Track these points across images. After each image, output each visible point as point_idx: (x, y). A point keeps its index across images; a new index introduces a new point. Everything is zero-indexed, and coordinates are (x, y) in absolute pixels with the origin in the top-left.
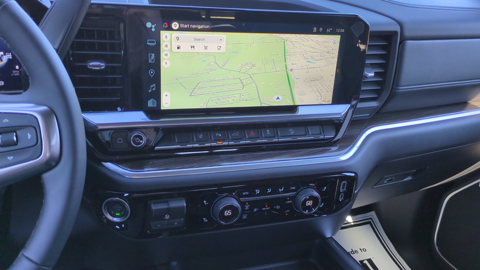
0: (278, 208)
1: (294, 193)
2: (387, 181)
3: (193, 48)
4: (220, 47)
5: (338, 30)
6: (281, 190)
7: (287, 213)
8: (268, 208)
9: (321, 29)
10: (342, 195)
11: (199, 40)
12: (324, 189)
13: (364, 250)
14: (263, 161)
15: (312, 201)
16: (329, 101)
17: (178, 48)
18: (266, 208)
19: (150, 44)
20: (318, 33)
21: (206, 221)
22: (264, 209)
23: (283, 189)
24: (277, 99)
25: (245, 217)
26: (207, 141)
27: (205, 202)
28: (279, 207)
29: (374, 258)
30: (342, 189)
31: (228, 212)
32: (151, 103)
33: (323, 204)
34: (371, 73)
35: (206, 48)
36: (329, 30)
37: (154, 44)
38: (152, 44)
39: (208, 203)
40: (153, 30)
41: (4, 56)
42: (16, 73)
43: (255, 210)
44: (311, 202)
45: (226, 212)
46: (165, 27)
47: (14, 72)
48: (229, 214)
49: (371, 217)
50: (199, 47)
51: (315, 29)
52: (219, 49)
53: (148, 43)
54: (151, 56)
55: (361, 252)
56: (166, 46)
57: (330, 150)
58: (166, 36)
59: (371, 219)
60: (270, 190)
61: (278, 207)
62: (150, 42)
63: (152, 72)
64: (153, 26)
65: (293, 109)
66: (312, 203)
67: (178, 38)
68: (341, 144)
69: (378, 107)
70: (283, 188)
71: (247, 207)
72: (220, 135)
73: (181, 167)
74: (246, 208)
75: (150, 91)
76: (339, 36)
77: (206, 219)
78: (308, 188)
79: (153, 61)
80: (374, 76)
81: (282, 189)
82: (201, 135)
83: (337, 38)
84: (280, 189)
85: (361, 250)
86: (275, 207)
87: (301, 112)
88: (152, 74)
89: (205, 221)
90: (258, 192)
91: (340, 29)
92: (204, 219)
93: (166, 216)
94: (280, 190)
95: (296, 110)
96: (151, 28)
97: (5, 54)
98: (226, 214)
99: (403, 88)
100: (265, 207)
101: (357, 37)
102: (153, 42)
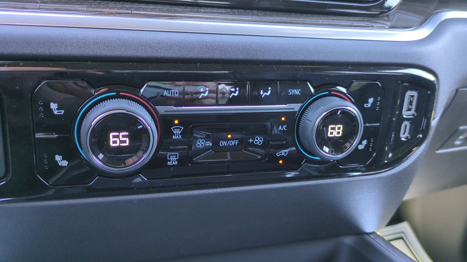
0: (260, 143)
1: (296, 107)
2: (461, 140)
6: (265, 94)
8: (233, 143)
12: (368, 103)
15: (341, 126)
18: (229, 142)
22: (224, 143)
23: (269, 92)
28: (261, 139)
31: (118, 137)
39: (63, 111)
44: (339, 128)
45: (114, 137)
48: (121, 142)
60: (237, 92)
66: (343, 131)
70: (270, 88)
74: (174, 134)
77: (63, 159)
78: (330, 95)
81: (267, 92)
84: (264, 92)
86: (251, 141)
89: (60, 164)
90: (204, 92)
94: (262, 93)
98: (115, 142)
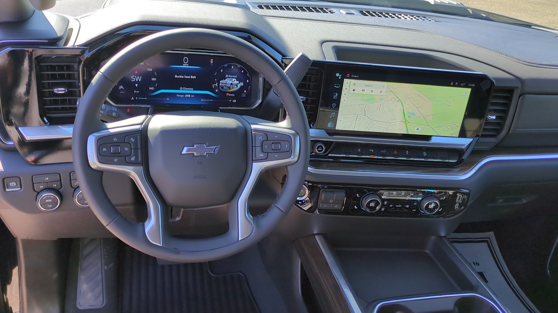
3: (363, 91)
4: (382, 91)
5: (470, 85)
7: (414, 211)
9: (457, 83)
10: (457, 205)
11: (368, 86)
13: (477, 264)
14: (401, 172)
16: (457, 135)
17: (354, 90)
19: (336, 87)
20: (454, 86)
21: (356, 208)
24: (417, 130)
25: (383, 209)
26: (363, 154)
27: (357, 195)
29: (485, 272)
30: (458, 200)
32: (330, 125)
33: (441, 209)
34: (493, 116)
35: (372, 91)
36: (463, 84)
37: (339, 87)
38: (337, 87)
40: (340, 78)
41: (239, 84)
42: (244, 95)
43: (391, 206)
46: (348, 77)
47: (243, 94)
49: (490, 236)
50: (368, 91)
51: (452, 83)
52: (381, 93)
53: (335, 86)
54: (335, 94)
55: (474, 265)
56: (346, 89)
57: (453, 171)
58: (347, 82)
59: (489, 238)
61: (408, 206)
62: (336, 85)
63: (334, 105)
64: (340, 76)
65: (428, 138)
67: (354, 84)
68: (461, 168)
69: (496, 143)
71: (386, 203)
72: (373, 151)
73: (344, 170)
75: (331, 117)
76: (470, 89)
79: (336, 98)
80: (496, 119)
82: (360, 149)
83: (469, 90)
85: (474, 263)
87: (434, 140)
88: (334, 106)
91: (472, 84)
92: (355, 206)
93: (331, 200)
95: (430, 139)
96: (339, 77)
97: (240, 83)
99: (519, 130)
100: (398, 205)
101: (484, 90)
102: (339, 86)
